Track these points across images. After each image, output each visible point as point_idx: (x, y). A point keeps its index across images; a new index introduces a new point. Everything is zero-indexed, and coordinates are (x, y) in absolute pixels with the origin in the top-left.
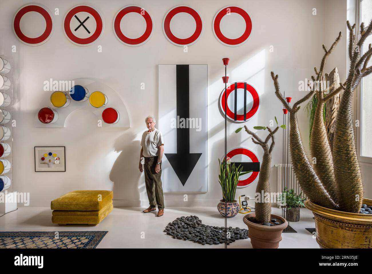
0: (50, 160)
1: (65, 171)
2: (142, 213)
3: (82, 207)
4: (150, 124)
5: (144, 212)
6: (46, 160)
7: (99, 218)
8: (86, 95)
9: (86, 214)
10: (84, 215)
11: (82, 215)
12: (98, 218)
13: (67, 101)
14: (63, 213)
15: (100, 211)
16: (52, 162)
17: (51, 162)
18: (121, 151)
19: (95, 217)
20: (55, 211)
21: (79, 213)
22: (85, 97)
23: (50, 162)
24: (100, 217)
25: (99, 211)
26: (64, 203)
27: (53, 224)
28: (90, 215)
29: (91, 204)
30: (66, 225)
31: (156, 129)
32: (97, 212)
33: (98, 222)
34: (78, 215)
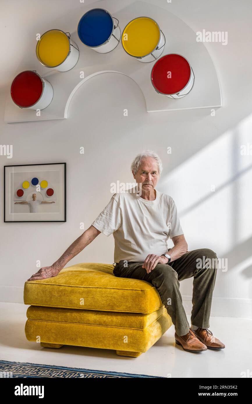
0: (33, 195)
1: (65, 221)
3: (100, 299)
6: (27, 196)
7: (147, 334)
8: (114, 32)
9: (112, 321)
10: (105, 324)
11: (100, 324)
12: (144, 334)
13: (71, 50)
14: (53, 314)
15: (148, 316)
16: (38, 200)
17: (36, 199)
19: (135, 331)
20: (33, 308)
21: (92, 317)
22: (112, 38)
23: (34, 200)
24: (149, 334)
25: (147, 314)
26: (56, 287)
27: (28, 341)
28: (121, 326)
29: (126, 293)
30: (59, 349)
32: (142, 318)
33: (142, 348)
34: (88, 323)
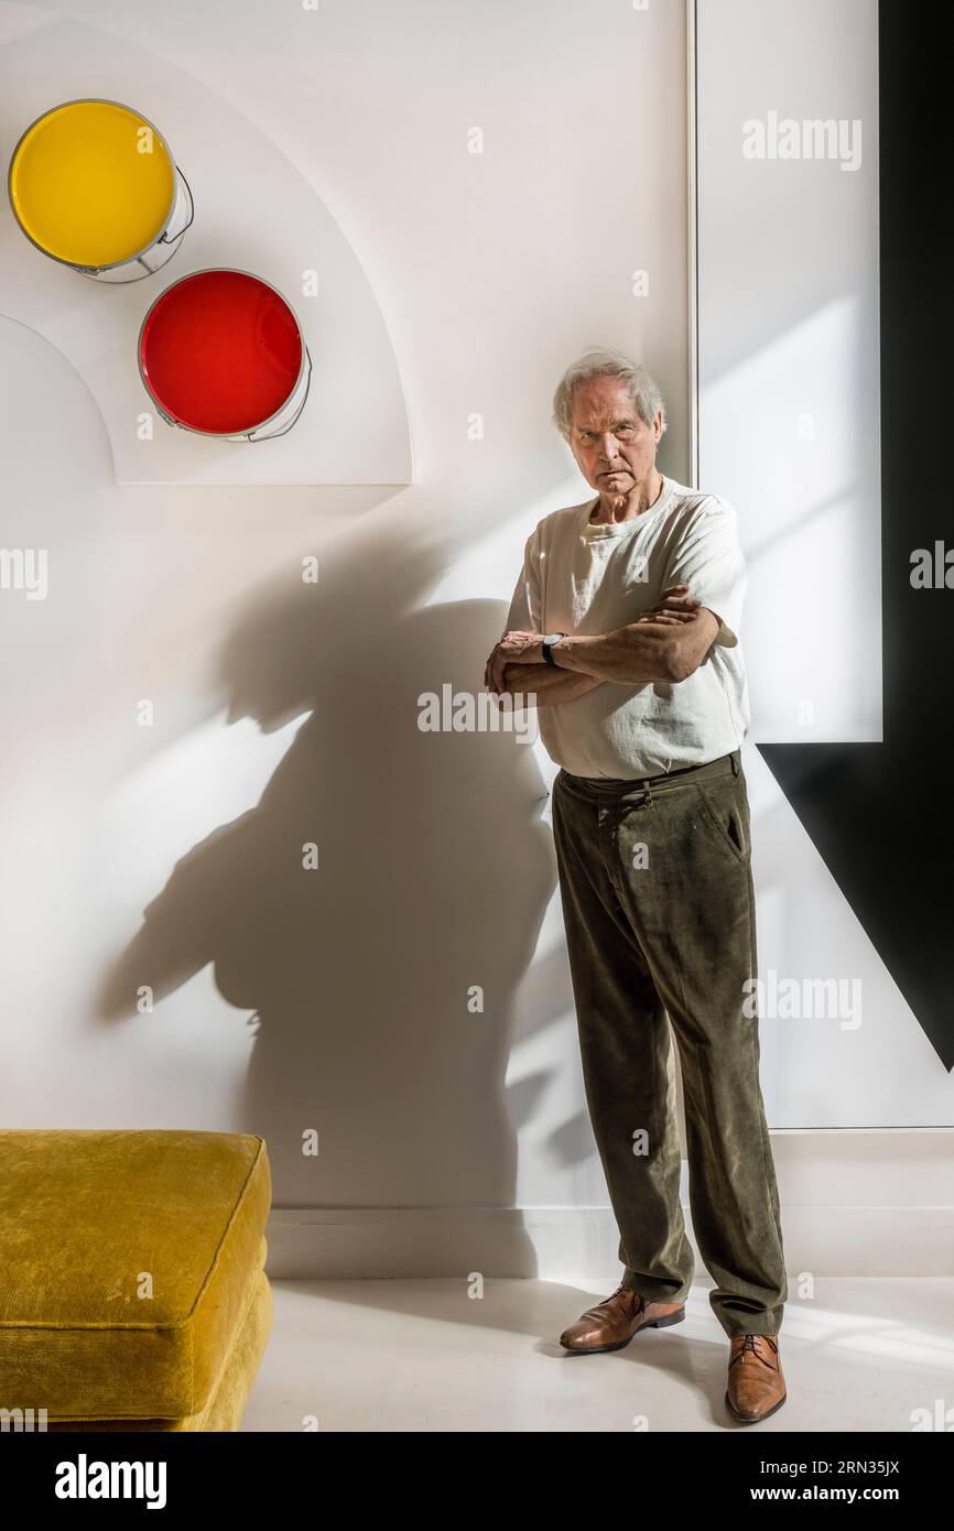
2: (546, 1350)
4: (612, 445)
5: (572, 1347)
18: (304, 717)
31: (673, 489)
